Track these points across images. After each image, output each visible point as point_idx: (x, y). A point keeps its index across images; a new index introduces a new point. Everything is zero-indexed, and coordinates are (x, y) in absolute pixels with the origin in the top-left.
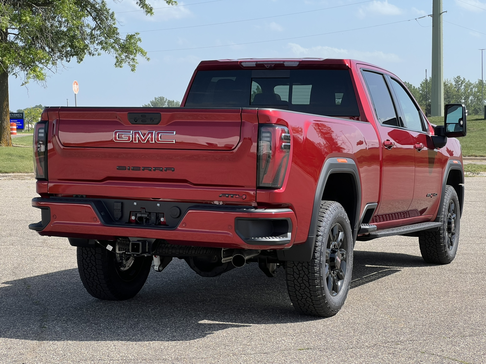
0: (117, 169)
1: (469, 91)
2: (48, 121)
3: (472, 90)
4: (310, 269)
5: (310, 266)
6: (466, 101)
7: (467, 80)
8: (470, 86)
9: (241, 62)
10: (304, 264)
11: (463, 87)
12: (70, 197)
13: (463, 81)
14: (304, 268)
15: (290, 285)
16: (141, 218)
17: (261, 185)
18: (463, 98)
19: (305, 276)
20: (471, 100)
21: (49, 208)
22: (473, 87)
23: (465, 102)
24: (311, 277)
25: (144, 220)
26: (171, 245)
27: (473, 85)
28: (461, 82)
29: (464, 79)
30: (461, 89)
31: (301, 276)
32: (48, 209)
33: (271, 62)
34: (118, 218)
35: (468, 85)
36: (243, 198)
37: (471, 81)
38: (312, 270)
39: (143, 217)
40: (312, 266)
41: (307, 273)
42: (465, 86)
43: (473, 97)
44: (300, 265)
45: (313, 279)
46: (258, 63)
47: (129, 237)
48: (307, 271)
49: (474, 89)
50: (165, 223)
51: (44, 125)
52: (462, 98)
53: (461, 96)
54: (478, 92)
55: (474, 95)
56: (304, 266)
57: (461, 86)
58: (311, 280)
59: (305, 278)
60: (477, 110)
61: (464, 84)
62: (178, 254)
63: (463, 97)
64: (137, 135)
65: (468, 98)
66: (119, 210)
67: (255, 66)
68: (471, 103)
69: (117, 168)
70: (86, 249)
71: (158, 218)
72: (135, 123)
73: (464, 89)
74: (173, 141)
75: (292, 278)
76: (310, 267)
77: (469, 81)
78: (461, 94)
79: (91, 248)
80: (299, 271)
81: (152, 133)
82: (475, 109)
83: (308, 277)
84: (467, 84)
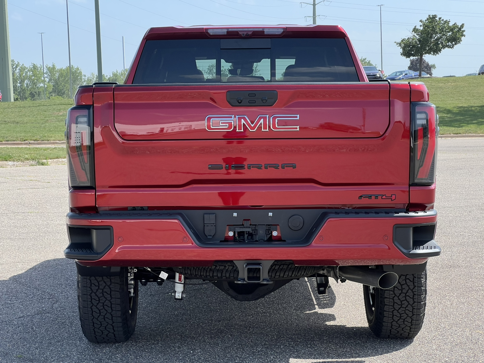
0: (208, 169)
1: (24, 75)
2: (93, 105)
3: (27, 74)
4: (416, 282)
5: (415, 278)
6: (22, 85)
7: (21, 64)
8: (24, 70)
9: (207, 29)
10: (408, 277)
11: (18, 71)
12: (119, 210)
13: (17, 65)
14: (408, 281)
15: (387, 304)
16: (241, 234)
17: (416, 181)
18: (19, 82)
19: (410, 291)
20: (27, 84)
21: (111, 228)
22: (28, 71)
23: (20, 86)
24: (417, 292)
25: (246, 236)
26: (280, 266)
27: (28, 69)
28: (16, 66)
29: (18, 63)
30: (15, 73)
31: (404, 291)
32: (109, 229)
33: (246, 29)
34: (211, 235)
35: (23, 69)
36: (391, 199)
37: (25, 65)
38: (419, 283)
39: (244, 231)
40: (418, 278)
41: (412, 287)
42: (19, 69)
43: (28, 81)
44: (403, 277)
45: (419, 294)
46: (230, 30)
47: (233, 261)
48: (413, 284)
49: (29, 72)
50: (281, 238)
51: (87, 111)
52: (17, 82)
53: (16, 80)
54: (32, 76)
55: (30, 78)
56: (408, 279)
57: (15, 70)
58: (416, 296)
59: (410, 293)
60: (33, 94)
61: (19, 68)
62: (278, 278)
63: (19, 80)
64: (243, 121)
65: (24, 82)
66: (212, 225)
67: (226, 33)
68: (27, 87)
69: (209, 167)
70: (96, 279)
71: (269, 232)
72: (238, 104)
73: (19, 73)
74: (297, 128)
75: (391, 295)
76: (417, 279)
77: (23, 65)
78: (17, 78)
79: (104, 277)
80: (402, 285)
81: (265, 118)
82: (31, 92)
83: (413, 292)
84: (21, 68)
